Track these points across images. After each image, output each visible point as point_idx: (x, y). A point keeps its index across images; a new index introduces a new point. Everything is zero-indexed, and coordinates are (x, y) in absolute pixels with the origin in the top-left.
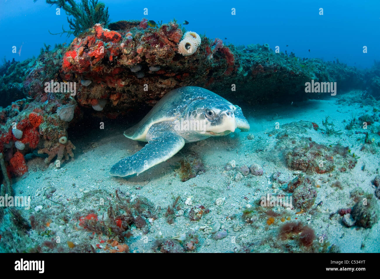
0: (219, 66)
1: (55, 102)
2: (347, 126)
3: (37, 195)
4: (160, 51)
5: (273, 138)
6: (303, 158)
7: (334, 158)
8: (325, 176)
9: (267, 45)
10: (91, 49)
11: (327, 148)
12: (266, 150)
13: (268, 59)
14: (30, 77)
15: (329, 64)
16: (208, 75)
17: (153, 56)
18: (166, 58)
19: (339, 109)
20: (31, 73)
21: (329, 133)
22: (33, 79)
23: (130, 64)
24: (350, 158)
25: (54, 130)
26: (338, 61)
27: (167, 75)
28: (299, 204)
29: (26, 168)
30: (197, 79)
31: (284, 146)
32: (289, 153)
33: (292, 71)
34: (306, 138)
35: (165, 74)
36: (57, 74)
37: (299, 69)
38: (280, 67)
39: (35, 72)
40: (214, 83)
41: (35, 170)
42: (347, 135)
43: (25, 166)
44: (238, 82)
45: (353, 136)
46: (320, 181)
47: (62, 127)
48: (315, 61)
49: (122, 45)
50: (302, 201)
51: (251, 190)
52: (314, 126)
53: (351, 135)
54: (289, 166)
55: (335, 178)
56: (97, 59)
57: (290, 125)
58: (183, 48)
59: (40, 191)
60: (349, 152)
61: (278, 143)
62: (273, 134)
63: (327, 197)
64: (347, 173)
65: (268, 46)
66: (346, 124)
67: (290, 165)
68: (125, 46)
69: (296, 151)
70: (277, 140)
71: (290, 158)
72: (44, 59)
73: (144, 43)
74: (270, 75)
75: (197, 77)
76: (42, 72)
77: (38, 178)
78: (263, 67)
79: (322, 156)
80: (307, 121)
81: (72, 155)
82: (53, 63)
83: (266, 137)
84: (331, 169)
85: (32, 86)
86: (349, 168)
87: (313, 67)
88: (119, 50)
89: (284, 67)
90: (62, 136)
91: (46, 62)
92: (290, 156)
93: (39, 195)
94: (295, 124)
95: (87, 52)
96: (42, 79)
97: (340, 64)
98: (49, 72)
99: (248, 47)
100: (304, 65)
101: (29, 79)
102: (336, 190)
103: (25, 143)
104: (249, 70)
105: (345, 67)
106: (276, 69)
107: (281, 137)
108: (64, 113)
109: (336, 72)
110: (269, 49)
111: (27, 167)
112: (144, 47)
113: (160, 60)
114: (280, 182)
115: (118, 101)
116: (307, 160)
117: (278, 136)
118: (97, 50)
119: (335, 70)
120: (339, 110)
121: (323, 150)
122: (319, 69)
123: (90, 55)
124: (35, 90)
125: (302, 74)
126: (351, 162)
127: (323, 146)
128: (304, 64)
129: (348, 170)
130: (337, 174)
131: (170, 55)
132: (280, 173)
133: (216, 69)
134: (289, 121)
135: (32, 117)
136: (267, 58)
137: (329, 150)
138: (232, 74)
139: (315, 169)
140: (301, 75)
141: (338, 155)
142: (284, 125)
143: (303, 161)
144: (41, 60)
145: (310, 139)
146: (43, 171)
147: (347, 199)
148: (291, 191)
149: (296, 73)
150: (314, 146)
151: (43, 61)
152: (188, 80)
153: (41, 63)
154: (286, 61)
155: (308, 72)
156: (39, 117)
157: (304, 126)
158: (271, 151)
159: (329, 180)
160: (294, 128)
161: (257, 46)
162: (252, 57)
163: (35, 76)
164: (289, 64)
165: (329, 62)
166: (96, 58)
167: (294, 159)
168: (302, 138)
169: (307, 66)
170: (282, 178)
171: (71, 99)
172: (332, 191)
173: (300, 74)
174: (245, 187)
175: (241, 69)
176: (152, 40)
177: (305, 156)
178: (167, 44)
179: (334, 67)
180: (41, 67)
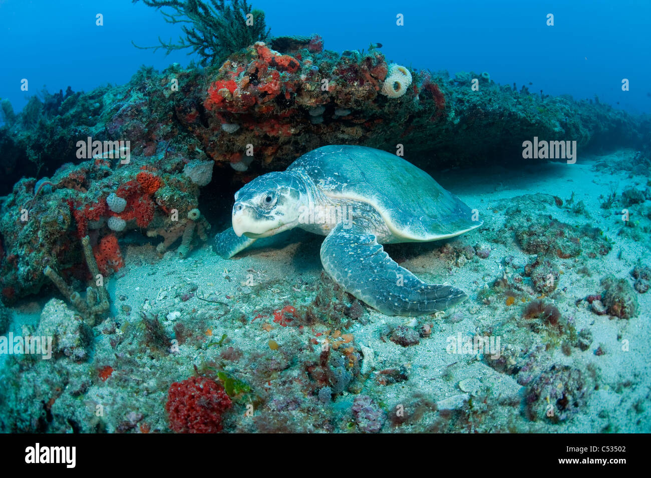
0: (425, 110)
1: (177, 155)
2: (604, 204)
3: (161, 298)
4: (358, 90)
5: (501, 215)
6: (542, 238)
7: (581, 241)
8: (570, 262)
9: (486, 75)
10: (263, 81)
11: (573, 228)
12: (493, 229)
13: (490, 100)
14: (120, 116)
15: (582, 105)
16: (406, 123)
17: (348, 96)
18: (364, 100)
19: (596, 179)
20: (124, 111)
21: (578, 212)
22: (127, 119)
23: (312, 104)
24: (602, 242)
25: (182, 198)
26: (597, 99)
27: (354, 121)
28: (540, 287)
29: (121, 261)
30: (391, 127)
31: (516, 224)
32: (524, 232)
33: (524, 118)
34: (545, 216)
35: (352, 120)
36: (171, 113)
37: (536, 115)
38: (508, 112)
39: (132, 108)
40: (412, 134)
41: (139, 263)
42: (603, 216)
43: (120, 258)
44: (445, 132)
45: (611, 217)
46: (562, 267)
47: (193, 195)
48: (560, 101)
49: (303, 77)
50: (542, 283)
51: (480, 276)
52: (556, 201)
53: (608, 216)
54: (523, 249)
55: (582, 264)
56: (271, 96)
57: (523, 198)
58: (390, 89)
59: (165, 292)
60: (602, 234)
61: (508, 221)
62: (500, 210)
63: (572, 283)
64: (598, 259)
65: (488, 77)
66: (602, 201)
67: (525, 246)
68: (307, 79)
69: (533, 230)
70: (507, 217)
71: (525, 238)
72: (145, 88)
73: (338, 77)
74: (493, 123)
75: (392, 124)
76: (144, 108)
77: (153, 274)
78: (483, 111)
79: (566, 237)
80: (547, 195)
81: (204, 238)
82: (163, 95)
83: (490, 213)
84: (577, 253)
85: (125, 131)
86: (600, 254)
87: (557, 111)
88: (299, 83)
89: (513, 112)
90: (193, 208)
91: (149, 93)
92: (525, 235)
93: (165, 297)
94: (530, 198)
95: (256, 85)
96: (144, 120)
97: (600, 105)
98: (157, 109)
99: (457, 76)
100: (542, 109)
101: (119, 119)
102: (583, 277)
103: (126, 220)
104: (462, 116)
105: (609, 110)
106: (502, 115)
107: (511, 213)
108: (200, 172)
109: (594, 118)
110: (490, 81)
111: (123, 259)
112: (338, 84)
113: (356, 101)
114: (514, 267)
115: (273, 157)
116: (546, 240)
117: (507, 212)
118: (271, 82)
119: (592, 115)
120: (595, 181)
121: (566, 231)
122: (566, 115)
123: (261, 89)
124: (131, 137)
125: (539, 122)
126: (603, 246)
127: (566, 225)
128: (543, 106)
129: (599, 256)
130: (584, 260)
131: (371, 96)
132: (512, 257)
133: (420, 114)
134: (520, 193)
135: (142, 178)
136: (488, 98)
137: (574, 231)
138: (440, 122)
139: (556, 253)
140: (539, 124)
141: (586, 238)
142: (515, 198)
143: (542, 242)
144: (139, 90)
145: (550, 217)
146: (153, 264)
147: (596, 287)
148: (529, 275)
149: (531, 120)
150: (555, 225)
151: (143, 92)
152: (379, 129)
153: (141, 95)
154: (515, 100)
155: (549, 120)
156: (155, 179)
157: (542, 201)
158: (499, 231)
159: (574, 266)
160: (528, 202)
161: (470, 75)
162: (466, 94)
163: (131, 115)
164: (521, 107)
165: (583, 101)
166: (269, 94)
167: (530, 239)
168: (540, 215)
169: (548, 110)
170: (516, 262)
171: (199, 153)
172: (578, 277)
173: (536, 123)
174: (471, 272)
175: (452, 114)
176: (350, 74)
177: (543, 235)
178: (368, 81)
179: (590, 110)
180: (141, 101)
